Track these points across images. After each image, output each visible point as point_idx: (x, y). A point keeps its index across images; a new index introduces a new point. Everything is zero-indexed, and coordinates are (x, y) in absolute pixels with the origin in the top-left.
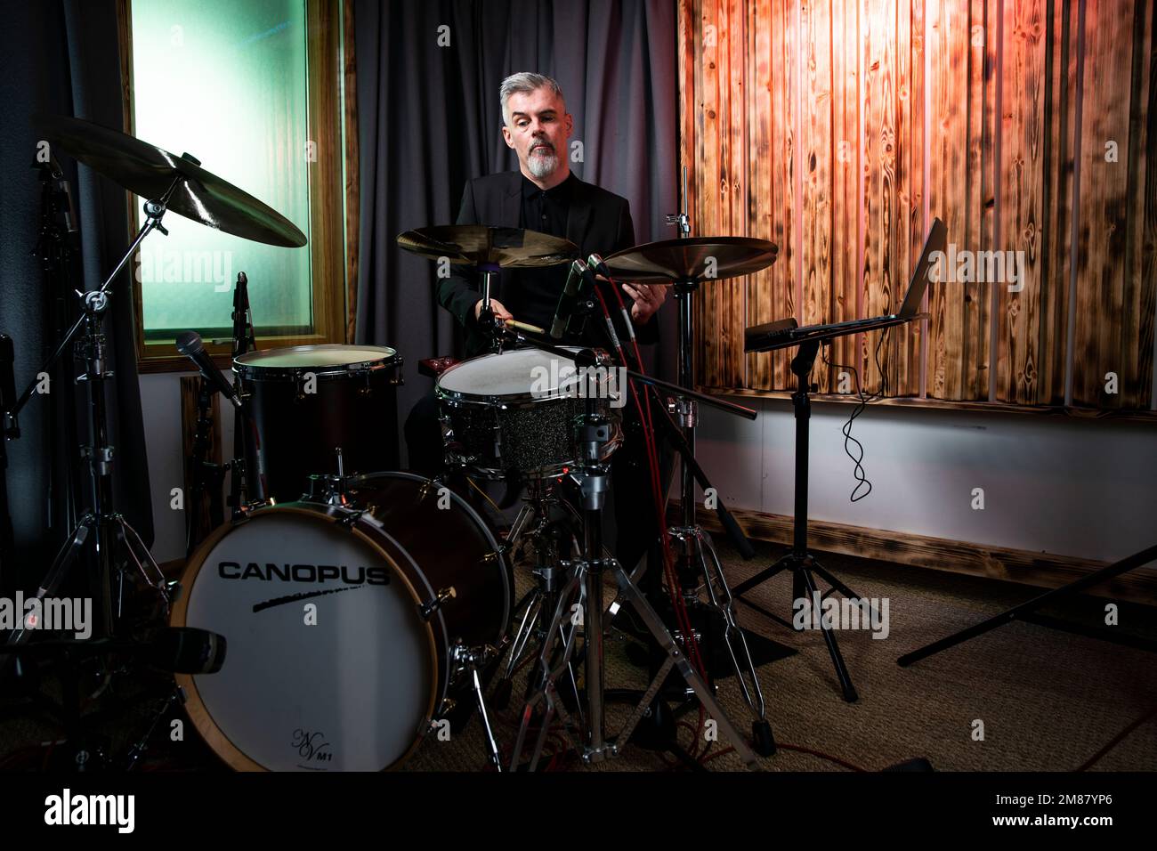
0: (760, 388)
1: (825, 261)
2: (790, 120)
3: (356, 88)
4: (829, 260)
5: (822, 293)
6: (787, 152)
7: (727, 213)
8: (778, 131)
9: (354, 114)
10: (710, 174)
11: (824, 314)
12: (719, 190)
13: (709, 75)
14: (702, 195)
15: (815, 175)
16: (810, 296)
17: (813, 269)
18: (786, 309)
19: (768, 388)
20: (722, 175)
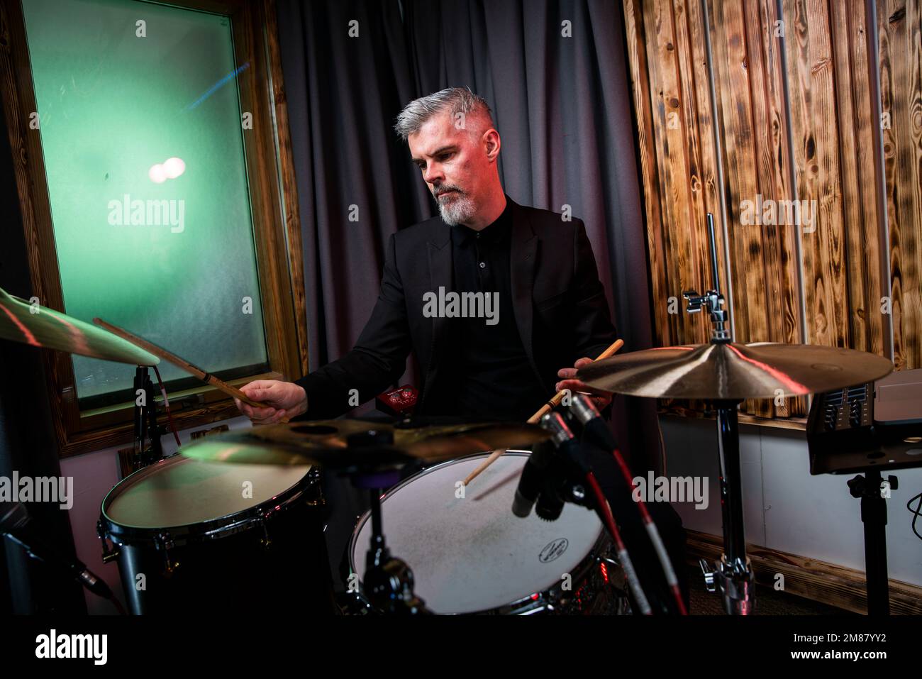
0: (759, 414)
1: (837, 268)
2: (774, 99)
3: (288, 119)
4: (842, 266)
5: (836, 305)
6: (773, 138)
7: (702, 214)
8: (760, 114)
9: (289, 145)
10: (677, 171)
11: (840, 331)
12: (689, 188)
13: (667, 58)
14: (670, 195)
15: (816, 161)
16: (817, 309)
17: (819, 276)
18: (785, 322)
19: (769, 415)
20: (692, 171)
